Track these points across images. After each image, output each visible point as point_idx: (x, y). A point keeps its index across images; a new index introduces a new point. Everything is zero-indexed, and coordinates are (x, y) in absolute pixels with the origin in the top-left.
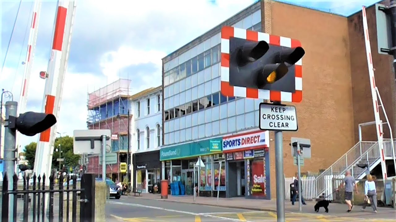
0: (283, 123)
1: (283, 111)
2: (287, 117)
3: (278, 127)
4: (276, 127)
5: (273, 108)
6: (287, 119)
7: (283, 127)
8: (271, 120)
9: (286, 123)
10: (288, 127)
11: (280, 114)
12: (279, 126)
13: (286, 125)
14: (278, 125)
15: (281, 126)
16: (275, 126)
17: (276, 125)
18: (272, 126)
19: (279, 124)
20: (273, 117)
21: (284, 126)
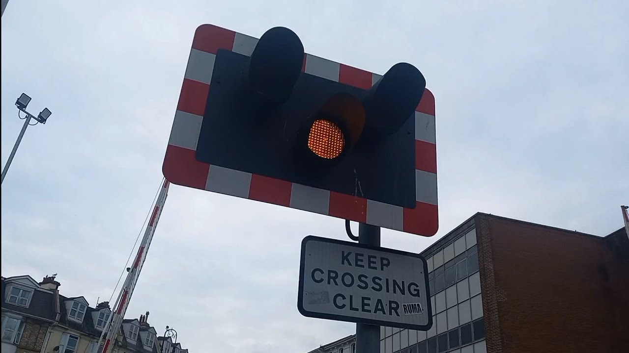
0: (379, 301)
1: (382, 265)
2: (395, 282)
3: (363, 310)
4: (357, 310)
5: (349, 253)
6: (395, 292)
7: (380, 313)
8: (341, 289)
9: (391, 302)
10: (398, 315)
11: (370, 274)
12: (366, 308)
13: (391, 308)
14: (364, 304)
15: (373, 309)
16: (352, 308)
17: (357, 304)
18: (344, 306)
19: (366, 301)
20: (348, 280)
21: (383, 310)
